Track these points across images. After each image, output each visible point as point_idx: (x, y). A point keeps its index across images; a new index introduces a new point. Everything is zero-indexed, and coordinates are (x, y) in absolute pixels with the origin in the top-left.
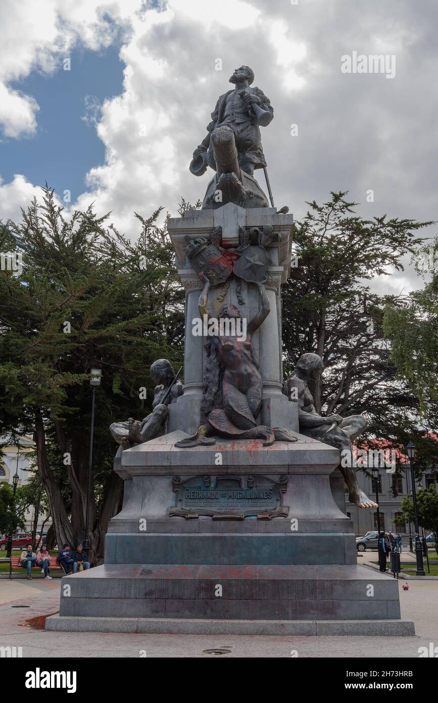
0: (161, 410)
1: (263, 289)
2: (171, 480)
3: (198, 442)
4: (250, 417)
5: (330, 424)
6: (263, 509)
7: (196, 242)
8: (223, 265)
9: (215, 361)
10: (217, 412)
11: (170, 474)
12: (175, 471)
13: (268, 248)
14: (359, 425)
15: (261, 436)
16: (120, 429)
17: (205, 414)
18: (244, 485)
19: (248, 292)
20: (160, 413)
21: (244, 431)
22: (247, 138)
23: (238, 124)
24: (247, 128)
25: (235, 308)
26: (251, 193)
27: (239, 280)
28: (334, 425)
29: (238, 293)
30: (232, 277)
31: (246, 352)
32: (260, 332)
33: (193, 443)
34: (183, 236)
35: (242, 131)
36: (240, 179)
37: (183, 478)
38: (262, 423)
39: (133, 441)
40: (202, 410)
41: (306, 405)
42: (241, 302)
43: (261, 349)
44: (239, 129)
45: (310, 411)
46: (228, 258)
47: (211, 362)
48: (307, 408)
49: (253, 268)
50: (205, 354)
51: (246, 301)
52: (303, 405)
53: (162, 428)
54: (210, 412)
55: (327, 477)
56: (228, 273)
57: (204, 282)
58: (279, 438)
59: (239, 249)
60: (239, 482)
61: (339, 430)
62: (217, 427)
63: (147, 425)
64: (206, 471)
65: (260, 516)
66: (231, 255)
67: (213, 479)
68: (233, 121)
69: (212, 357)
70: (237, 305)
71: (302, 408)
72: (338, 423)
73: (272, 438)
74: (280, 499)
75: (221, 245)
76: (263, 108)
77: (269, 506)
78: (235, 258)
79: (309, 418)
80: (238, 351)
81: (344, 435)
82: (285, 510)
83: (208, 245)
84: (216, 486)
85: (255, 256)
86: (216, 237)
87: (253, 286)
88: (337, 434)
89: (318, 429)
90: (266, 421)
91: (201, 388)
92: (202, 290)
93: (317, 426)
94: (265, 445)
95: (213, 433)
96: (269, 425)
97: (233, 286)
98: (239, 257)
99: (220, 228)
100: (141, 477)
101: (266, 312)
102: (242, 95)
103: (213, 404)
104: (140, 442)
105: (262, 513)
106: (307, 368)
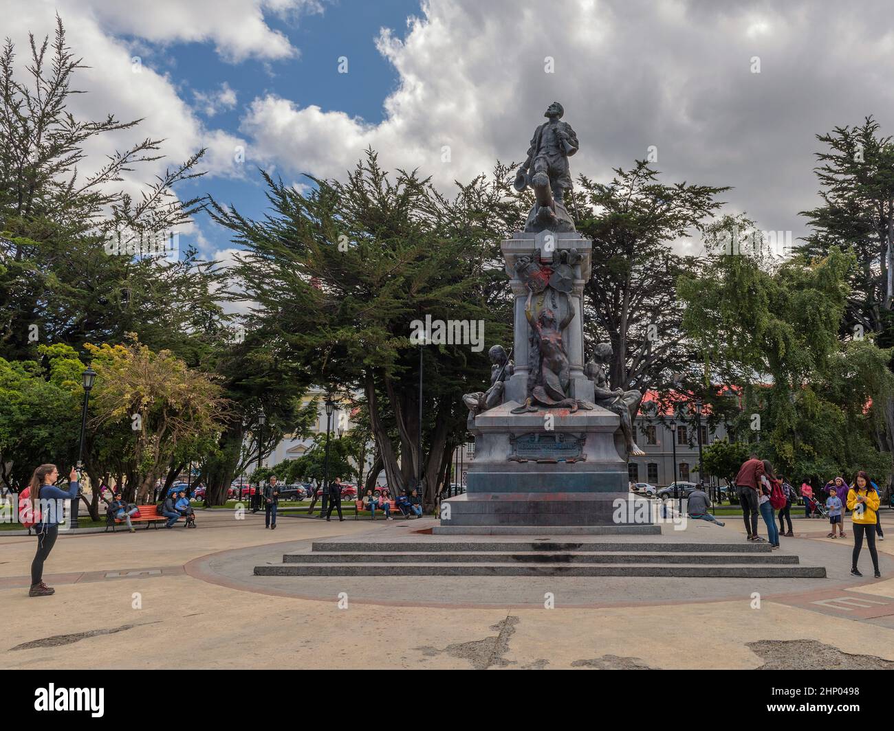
0: (499, 385)
1: (570, 298)
2: (508, 436)
3: (526, 410)
4: (561, 392)
5: (616, 397)
6: (570, 456)
7: (522, 261)
8: (542, 278)
9: (537, 350)
10: (538, 388)
11: (508, 432)
12: (511, 430)
13: (574, 266)
14: (635, 397)
15: (569, 406)
16: (471, 399)
17: (531, 390)
18: (557, 439)
19: (560, 298)
20: (499, 388)
21: (557, 402)
22: (559, 168)
23: (552, 156)
24: (558, 159)
25: (551, 311)
26: (561, 220)
27: (553, 290)
28: (618, 398)
29: (553, 299)
30: (548, 287)
31: (558, 345)
32: (568, 329)
33: (523, 411)
34: (512, 254)
35: (554, 162)
36: (554, 210)
37: (517, 435)
38: (569, 397)
39: (481, 408)
40: (528, 386)
41: (599, 383)
42: (554, 306)
43: (568, 341)
44: (552, 160)
45: (603, 386)
46: (545, 272)
47: (533, 351)
48: (600, 384)
49: (563, 282)
50: (530, 345)
51: (558, 305)
52: (597, 382)
53: (500, 399)
54: (534, 388)
55: (612, 434)
56: (544, 285)
57: (529, 291)
58: (581, 408)
59: (552, 266)
60: (554, 438)
61: (621, 401)
62: (539, 400)
63: (489, 397)
64: (532, 430)
65: (567, 461)
66: (548, 270)
67: (537, 435)
68: (548, 153)
69: (535, 347)
70: (551, 309)
71: (597, 385)
72: (621, 396)
73: (576, 407)
74: (581, 449)
75: (541, 263)
76: (571, 143)
77: (574, 453)
78: (550, 272)
79: (601, 392)
80: (552, 344)
81: (624, 405)
82: (584, 458)
83: (531, 262)
84: (539, 441)
85: (564, 272)
86: (536, 256)
87: (562, 294)
88: (620, 404)
89: (608, 400)
90: (572, 395)
91: (528, 370)
92: (527, 296)
93: (607, 398)
94: (571, 412)
95: (536, 403)
96: (574, 398)
97: (549, 293)
98: (553, 272)
99: (540, 249)
100: (488, 435)
101: (572, 315)
102: (555, 131)
103: (536, 382)
104: (486, 409)
105: (569, 458)
106: (601, 355)
